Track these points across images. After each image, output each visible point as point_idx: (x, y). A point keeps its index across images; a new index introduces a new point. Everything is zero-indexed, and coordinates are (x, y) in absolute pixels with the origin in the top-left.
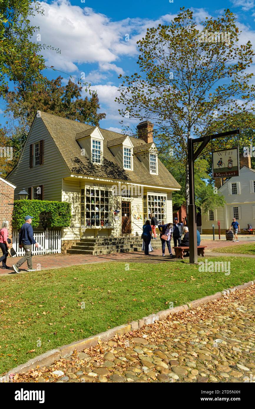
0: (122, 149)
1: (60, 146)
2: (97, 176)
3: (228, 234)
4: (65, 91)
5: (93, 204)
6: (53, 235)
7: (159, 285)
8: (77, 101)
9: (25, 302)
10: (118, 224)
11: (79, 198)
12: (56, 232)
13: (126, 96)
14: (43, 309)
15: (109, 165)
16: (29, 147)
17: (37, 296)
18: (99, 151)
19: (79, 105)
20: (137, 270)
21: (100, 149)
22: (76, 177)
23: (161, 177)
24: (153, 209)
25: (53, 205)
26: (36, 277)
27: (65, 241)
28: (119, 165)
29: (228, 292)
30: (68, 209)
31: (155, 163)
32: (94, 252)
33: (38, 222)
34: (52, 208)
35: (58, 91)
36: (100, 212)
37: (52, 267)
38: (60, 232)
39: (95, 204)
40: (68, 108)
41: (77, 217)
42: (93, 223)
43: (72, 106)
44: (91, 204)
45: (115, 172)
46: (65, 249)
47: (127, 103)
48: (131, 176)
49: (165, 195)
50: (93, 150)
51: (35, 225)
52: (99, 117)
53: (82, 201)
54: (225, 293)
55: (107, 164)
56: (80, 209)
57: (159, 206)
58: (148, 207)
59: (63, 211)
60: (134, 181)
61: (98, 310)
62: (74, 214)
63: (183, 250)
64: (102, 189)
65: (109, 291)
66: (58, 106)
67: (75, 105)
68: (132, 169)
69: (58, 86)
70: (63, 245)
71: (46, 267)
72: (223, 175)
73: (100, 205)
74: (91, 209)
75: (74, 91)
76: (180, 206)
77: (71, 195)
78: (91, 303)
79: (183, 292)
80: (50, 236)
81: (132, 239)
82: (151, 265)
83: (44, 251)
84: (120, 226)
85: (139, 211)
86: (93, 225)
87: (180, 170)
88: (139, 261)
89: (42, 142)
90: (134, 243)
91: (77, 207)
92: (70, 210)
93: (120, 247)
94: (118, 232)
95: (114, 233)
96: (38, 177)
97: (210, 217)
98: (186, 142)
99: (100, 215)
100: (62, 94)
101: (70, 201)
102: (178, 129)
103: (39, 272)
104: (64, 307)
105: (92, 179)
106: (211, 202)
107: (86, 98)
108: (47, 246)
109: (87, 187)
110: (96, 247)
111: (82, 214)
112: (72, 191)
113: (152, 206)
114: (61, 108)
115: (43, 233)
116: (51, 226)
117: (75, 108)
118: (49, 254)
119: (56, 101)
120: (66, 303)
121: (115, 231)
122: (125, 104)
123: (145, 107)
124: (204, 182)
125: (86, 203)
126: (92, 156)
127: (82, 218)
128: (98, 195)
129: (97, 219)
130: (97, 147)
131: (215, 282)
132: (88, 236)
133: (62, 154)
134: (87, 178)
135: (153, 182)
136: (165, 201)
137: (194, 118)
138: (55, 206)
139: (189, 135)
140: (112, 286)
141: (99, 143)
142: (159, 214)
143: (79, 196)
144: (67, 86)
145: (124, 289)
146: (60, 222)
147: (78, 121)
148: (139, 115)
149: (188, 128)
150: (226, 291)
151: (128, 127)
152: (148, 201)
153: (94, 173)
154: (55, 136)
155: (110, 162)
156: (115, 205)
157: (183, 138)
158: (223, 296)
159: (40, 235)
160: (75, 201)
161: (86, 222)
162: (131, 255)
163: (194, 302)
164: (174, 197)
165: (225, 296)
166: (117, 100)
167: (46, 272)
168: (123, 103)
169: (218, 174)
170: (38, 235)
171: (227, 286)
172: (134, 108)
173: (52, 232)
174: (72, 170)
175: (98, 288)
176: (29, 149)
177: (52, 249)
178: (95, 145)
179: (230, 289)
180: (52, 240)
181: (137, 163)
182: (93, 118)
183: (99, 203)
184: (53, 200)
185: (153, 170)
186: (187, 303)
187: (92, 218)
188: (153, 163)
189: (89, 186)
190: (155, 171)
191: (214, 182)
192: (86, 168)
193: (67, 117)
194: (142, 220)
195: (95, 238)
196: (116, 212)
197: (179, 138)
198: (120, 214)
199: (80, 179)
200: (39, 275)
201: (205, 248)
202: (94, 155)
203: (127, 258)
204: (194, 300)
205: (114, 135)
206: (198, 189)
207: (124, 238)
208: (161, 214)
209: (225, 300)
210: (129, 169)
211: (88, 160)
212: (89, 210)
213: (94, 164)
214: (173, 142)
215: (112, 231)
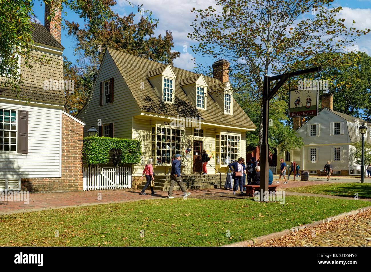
0: (196, 88)
1: (130, 84)
2: (169, 115)
3: (304, 174)
4: (137, 29)
5: (164, 142)
6: (124, 171)
7: (225, 221)
8: (150, 39)
9: (88, 232)
10: (189, 162)
11: (149, 136)
12: (127, 168)
13: (199, 32)
14: (105, 239)
15: (181, 104)
16: (99, 85)
17: (101, 227)
18: (171, 90)
19: (152, 43)
20: (205, 206)
21: (172, 88)
22: (147, 115)
23: (235, 117)
24: (226, 148)
25: (123, 142)
26: (103, 209)
27: (136, 177)
28: (192, 104)
29: (297, 229)
30: (138, 147)
31: (229, 103)
32: (164, 188)
33: (108, 159)
34: (122, 145)
35: (130, 29)
36: (171, 150)
37: (120, 201)
38: (130, 169)
39: (166, 142)
40: (141, 46)
41: (147, 154)
42: (163, 161)
43: (145, 44)
44: (161, 142)
45: (187, 111)
46: (135, 185)
47: (200, 39)
48: (204, 115)
49: (239, 135)
50: (165, 89)
51: (105, 161)
52: (173, 56)
53: (153, 139)
54: (293, 230)
55: (179, 102)
56: (150, 147)
57: (233, 145)
58: (221, 147)
59: (133, 148)
60: (207, 120)
61: (160, 242)
62: (145, 151)
63: (254, 189)
64: (173, 128)
65: (173, 225)
66: (130, 44)
67: (148, 43)
68: (205, 109)
69: (131, 23)
70: (134, 181)
71: (114, 200)
72: (300, 115)
73: (171, 143)
74: (161, 147)
75: (147, 28)
76: (255, 146)
77: (142, 133)
78: (154, 235)
79: (249, 228)
80: (120, 172)
81: (203, 177)
82: (220, 202)
83: (115, 186)
84: (191, 164)
85: (211, 150)
86: (163, 163)
87: (256, 111)
88: (208, 198)
89: (111, 80)
90: (205, 181)
91: (148, 144)
92: (140, 148)
93: (191, 184)
94: (189, 169)
95: (185, 170)
96: (109, 115)
97: (286, 158)
98: (262, 81)
99: (171, 153)
100: (134, 31)
101: (141, 139)
102: (254, 67)
103: (106, 205)
104: (126, 238)
105: (163, 117)
106: (287, 143)
107: (160, 36)
108: (117, 182)
109: (158, 126)
110: (166, 183)
111: (153, 152)
112: (142, 130)
113: (225, 145)
114: (133, 46)
115: (114, 169)
116: (121, 163)
117: (149, 47)
118: (119, 189)
119: (128, 39)
120: (128, 234)
121: (186, 169)
122: (198, 40)
123: (220, 44)
124: (281, 123)
125: (156, 142)
126: (163, 95)
127: (152, 155)
128: (169, 134)
129: (168, 157)
130: (168, 85)
131: (284, 219)
132: (159, 173)
133: (132, 92)
134: (158, 116)
135: (227, 122)
136: (238, 141)
137: (272, 56)
138: (125, 143)
139: (266, 74)
140: (177, 220)
141: (171, 81)
142: (233, 153)
143: (149, 135)
144: (139, 24)
145: (189, 223)
146: (130, 159)
147: (151, 60)
148: (213, 52)
149: (266, 66)
150: (295, 229)
151: (201, 65)
152: (221, 140)
153: (165, 112)
154: (125, 74)
155: (182, 101)
156: (187, 144)
157: (259, 77)
158: (291, 233)
159: (110, 171)
160: (146, 139)
161: (156, 160)
162: (201, 191)
163: (260, 238)
164: (249, 137)
165: (293, 234)
166: (190, 36)
167: (113, 205)
168: (197, 40)
169: (294, 113)
170: (108, 171)
171: (296, 224)
172: (208, 44)
173: (123, 168)
174: (142, 109)
175: (163, 221)
176: (99, 88)
177: (123, 184)
178: (167, 83)
179: (299, 227)
180: (123, 176)
181: (211, 102)
182: (167, 57)
183: (170, 142)
184: (123, 138)
185: (227, 110)
186: (253, 239)
187: (163, 155)
188: (227, 103)
189: (160, 125)
190: (229, 111)
191: (292, 123)
192: (157, 106)
193: (139, 55)
194: (215, 159)
195: (166, 175)
196: (188, 151)
197: (255, 77)
198: (192, 152)
199: (151, 117)
200: (106, 208)
201: (277, 188)
202: (165, 93)
203: (196, 195)
204: (259, 236)
205: (187, 74)
206: (275, 130)
207: (195, 176)
208: (234, 153)
209: (292, 237)
210: (202, 108)
211: (159, 98)
212: (160, 148)
213: (165, 102)
214: (249, 81)
215: (184, 169)
